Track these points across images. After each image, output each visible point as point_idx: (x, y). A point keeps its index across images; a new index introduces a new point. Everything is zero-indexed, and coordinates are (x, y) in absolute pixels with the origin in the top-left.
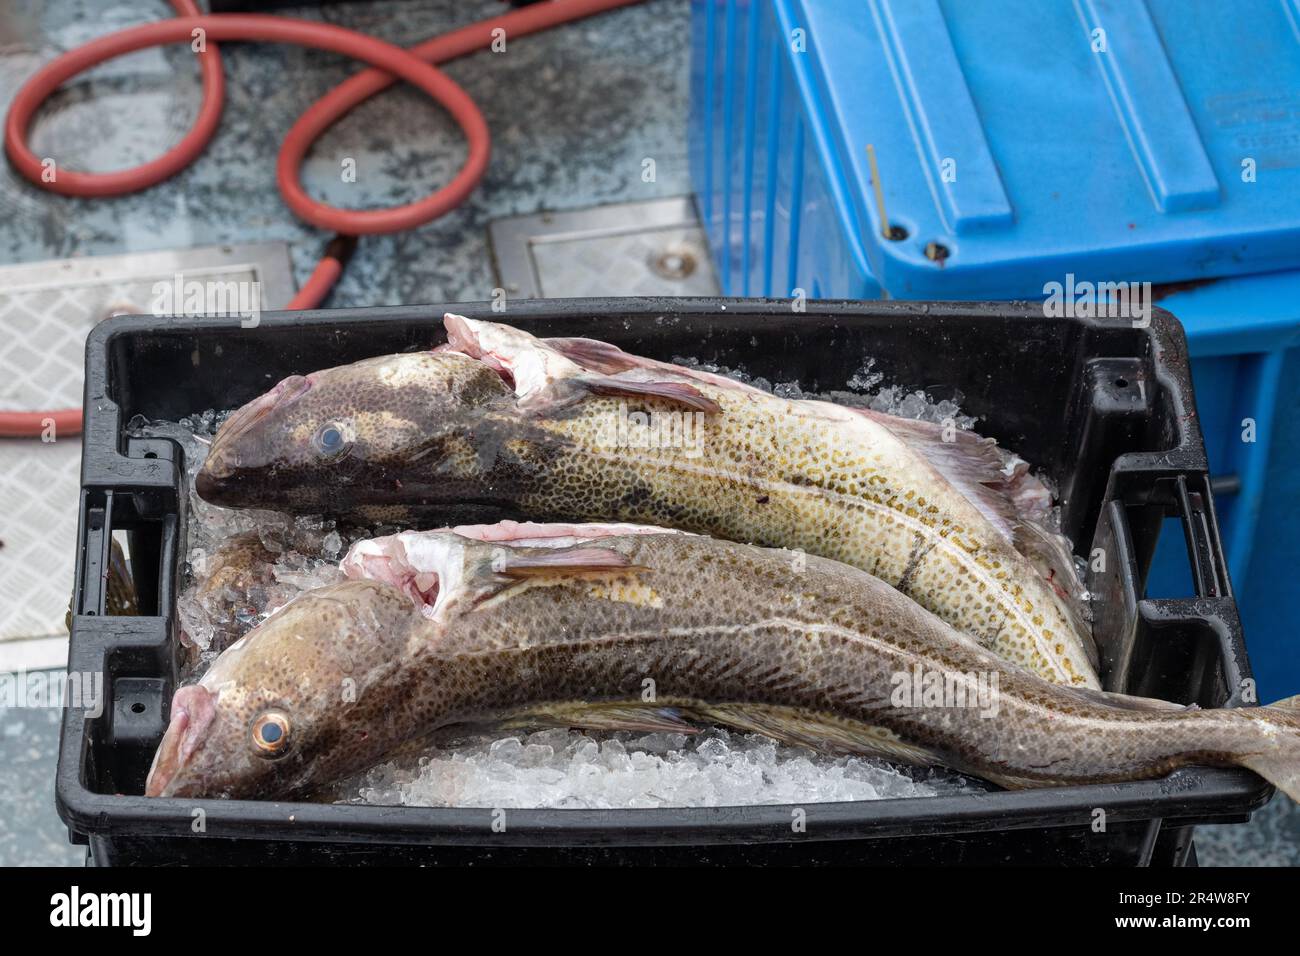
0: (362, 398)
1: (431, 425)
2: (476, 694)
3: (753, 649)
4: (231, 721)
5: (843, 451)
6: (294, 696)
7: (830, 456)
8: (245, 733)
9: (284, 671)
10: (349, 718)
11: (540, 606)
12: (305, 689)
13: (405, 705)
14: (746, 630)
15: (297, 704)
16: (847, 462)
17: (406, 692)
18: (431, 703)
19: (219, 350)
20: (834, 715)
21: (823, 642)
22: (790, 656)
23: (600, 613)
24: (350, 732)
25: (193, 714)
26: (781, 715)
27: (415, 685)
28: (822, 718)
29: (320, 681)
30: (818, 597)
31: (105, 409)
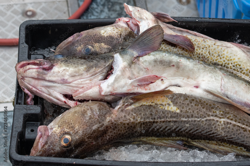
0: (96, 39)
1: (115, 47)
2: (125, 133)
3: (205, 125)
4: (55, 137)
5: (229, 56)
6: (73, 131)
7: (225, 57)
8: (59, 140)
9: (71, 124)
10: (88, 138)
11: (144, 110)
12: (76, 129)
13: (104, 136)
14: (203, 120)
15: (74, 133)
16: (230, 59)
17: (105, 132)
18: (112, 135)
19: (56, 30)
20: (227, 144)
21: (224, 124)
22: (215, 127)
23: (161, 113)
24: (88, 142)
25: (43, 134)
26: (212, 144)
27: (107, 130)
28: (224, 144)
29: (81, 127)
30: (223, 112)
31: (25, 46)
